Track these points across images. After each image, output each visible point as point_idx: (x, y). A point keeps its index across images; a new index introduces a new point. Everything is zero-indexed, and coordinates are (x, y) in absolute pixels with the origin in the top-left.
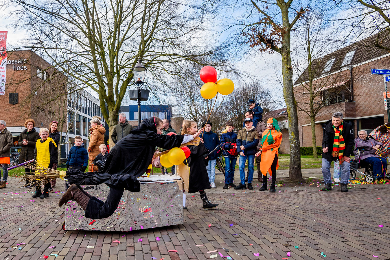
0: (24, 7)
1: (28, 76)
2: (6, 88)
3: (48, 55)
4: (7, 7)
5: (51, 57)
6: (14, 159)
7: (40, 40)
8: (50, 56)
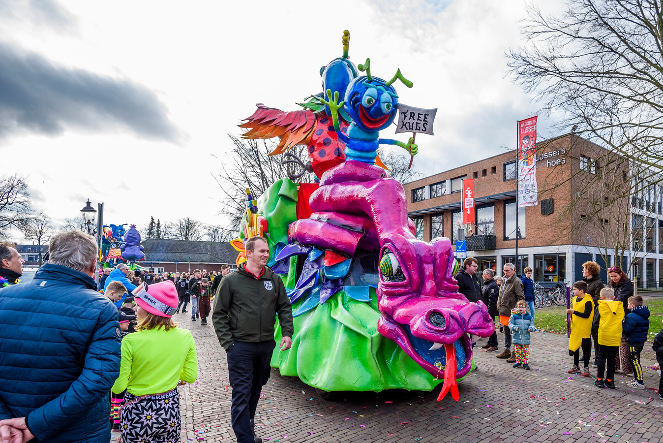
0: (561, 78)
1: (567, 174)
2: (539, 197)
3: (598, 136)
4: (538, 85)
5: (603, 138)
6: (548, 296)
7: (585, 117)
8: (600, 137)
